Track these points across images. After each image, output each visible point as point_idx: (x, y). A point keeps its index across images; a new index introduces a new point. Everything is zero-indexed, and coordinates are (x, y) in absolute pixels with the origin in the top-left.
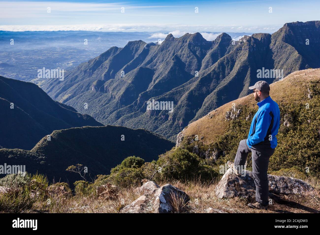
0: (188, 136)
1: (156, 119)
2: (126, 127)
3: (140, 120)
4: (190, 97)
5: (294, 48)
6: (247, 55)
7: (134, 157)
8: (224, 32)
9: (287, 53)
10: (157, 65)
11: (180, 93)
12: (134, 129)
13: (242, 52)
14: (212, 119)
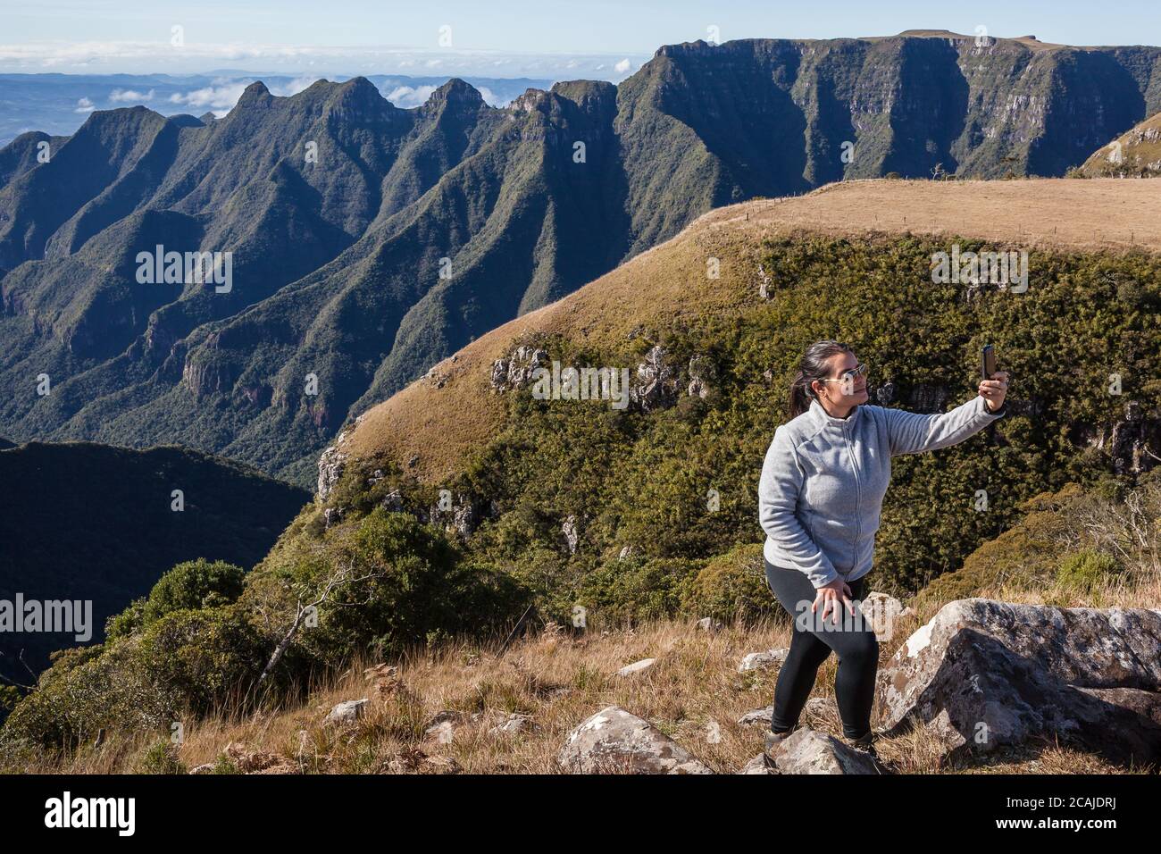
0: (361, 460)
1: (224, 405)
2: (106, 446)
3: (162, 415)
4: (348, 317)
5: (691, 131)
6: (540, 158)
7: (200, 562)
8: (455, 75)
9: (673, 149)
10: (214, 198)
11: (310, 303)
12: (139, 450)
13: (523, 146)
14: (444, 390)
